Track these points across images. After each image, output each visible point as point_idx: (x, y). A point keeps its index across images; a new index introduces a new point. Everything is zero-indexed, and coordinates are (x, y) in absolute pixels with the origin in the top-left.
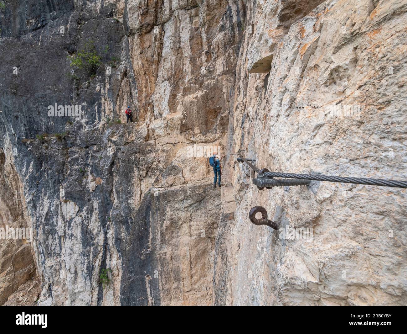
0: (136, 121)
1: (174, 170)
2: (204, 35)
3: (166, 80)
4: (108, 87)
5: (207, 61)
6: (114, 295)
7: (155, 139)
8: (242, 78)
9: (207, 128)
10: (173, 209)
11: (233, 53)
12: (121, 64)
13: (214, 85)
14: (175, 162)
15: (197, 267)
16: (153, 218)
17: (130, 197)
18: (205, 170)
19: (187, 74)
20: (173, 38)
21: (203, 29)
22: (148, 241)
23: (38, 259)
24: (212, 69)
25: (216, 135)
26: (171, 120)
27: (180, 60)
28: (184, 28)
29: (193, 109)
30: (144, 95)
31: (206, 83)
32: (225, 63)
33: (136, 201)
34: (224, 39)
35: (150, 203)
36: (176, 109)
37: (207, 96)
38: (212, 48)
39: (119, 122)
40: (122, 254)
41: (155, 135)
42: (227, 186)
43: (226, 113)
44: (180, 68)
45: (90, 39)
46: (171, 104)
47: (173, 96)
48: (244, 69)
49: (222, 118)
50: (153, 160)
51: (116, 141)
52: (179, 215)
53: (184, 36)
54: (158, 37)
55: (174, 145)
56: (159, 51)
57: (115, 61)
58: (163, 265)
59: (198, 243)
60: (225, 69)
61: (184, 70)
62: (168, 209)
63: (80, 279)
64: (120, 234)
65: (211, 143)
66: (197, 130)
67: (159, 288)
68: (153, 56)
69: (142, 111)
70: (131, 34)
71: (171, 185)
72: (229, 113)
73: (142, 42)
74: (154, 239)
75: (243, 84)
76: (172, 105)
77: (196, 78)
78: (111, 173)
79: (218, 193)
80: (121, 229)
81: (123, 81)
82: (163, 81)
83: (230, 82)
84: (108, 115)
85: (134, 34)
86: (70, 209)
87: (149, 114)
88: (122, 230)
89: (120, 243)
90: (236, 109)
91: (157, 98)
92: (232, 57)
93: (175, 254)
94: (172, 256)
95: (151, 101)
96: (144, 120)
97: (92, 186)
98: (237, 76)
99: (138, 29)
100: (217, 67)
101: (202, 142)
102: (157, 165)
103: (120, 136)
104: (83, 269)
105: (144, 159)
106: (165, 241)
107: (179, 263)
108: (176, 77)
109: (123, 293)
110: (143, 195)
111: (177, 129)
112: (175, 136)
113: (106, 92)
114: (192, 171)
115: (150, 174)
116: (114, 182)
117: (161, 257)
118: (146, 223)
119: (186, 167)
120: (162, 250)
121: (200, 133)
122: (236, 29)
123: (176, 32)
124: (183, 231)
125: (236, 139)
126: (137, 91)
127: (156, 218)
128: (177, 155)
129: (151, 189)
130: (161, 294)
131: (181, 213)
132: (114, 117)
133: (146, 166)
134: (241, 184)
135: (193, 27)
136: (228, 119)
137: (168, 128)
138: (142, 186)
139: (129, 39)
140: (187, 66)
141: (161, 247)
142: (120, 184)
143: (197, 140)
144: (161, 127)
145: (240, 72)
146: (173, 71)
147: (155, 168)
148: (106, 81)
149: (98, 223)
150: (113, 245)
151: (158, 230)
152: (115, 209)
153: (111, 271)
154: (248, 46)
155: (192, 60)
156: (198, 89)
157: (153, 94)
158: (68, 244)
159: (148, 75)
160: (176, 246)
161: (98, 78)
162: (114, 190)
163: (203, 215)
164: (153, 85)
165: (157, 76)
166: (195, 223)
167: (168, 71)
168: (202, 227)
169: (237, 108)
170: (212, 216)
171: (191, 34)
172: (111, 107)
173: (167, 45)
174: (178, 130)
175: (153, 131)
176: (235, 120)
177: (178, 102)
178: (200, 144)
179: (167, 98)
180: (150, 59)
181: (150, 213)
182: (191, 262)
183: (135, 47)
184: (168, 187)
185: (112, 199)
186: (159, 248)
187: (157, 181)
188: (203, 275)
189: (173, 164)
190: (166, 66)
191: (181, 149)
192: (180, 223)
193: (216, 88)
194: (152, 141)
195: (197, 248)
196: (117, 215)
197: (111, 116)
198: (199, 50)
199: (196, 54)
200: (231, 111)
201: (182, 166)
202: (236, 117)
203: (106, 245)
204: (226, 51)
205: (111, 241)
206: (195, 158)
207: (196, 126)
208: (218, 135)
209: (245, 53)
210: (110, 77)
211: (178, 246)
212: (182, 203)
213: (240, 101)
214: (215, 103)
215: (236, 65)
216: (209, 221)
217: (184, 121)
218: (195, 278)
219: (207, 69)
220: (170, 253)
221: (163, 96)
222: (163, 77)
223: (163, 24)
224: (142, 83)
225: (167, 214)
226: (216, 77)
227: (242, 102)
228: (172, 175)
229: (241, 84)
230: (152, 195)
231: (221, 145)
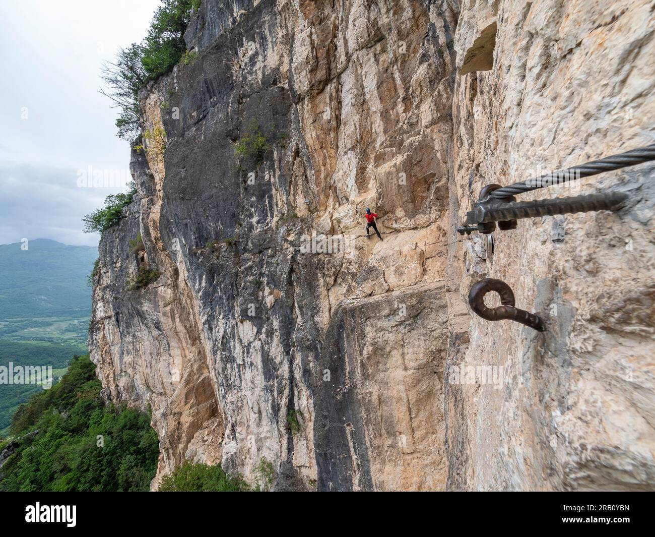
0: (316, 211)
1: (371, 272)
2: (397, 75)
3: (349, 149)
4: (278, 173)
5: (405, 111)
6: (308, 447)
7: (342, 233)
8: (463, 121)
9: (415, 205)
10: (375, 329)
11: (445, 89)
12: (291, 142)
13: (420, 142)
14: (372, 262)
15: (420, 418)
16: (349, 342)
17: (317, 314)
18: (419, 269)
19: (378, 136)
20: (355, 91)
21: (395, 67)
22: (345, 375)
23: (219, 392)
24: (414, 121)
25: (431, 215)
26: (362, 203)
27: (367, 118)
28: (368, 74)
29: (391, 183)
30: (322, 176)
31: (407, 142)
32: (434, 107)
33: (325, 318)
34: (428, 73)
35: (342, 321)
36: (367, 187)
37: (411, 161)
38: (411, 90)
39: (295, 216)
40: (313, 391)
41: (342, 227)
42: (455, 290)
43: (444, 180)
44: (367, 130)
45: (253, 119)
46: (359, 181)
47: (362, 170)
48: (465, 106)
49: (438, 190)
50: (341, 261)
51: (294, 240)
52: (386, 338)
53: (369, 84)
54: (334, 94)
56: (337, 113)
57: (283, 139)
58: (368, 411)
59: (418, 381)
60: (435, 115)
61: (373, 131)
62: (368, 329)
63: (265, 421)
64: (308, 364)
65: (424, 229)
66: (400, 213)
67: (365, 444)
68: (329, 122)
69: (322, 197)
70: (299, 99)
71: (370, 295)
72: (448, 179)
73: (314, 106)
74: (353, 372)
75: (466, 129)
76: (362, 182)
77: (391, 138)
78: (290, 283)
79: (443, 302)
80: (308, 357)
81: (295, 162)
82: (346, 153)
83: (444, 134)
84: (282, 209)
85: (303, 99)
86: (247, 330)
87: (331, 201)
88: (309, 359)
89: (309, 376)
90: (459, 170)
91: (340, 177)
92: (445, 96)
93: (385, 395)
94: (380, 399)
95: (332, 182)
96: (326, 209)
97: (269, 300)
98: (454, 120)
99: (308, 91)
100: (422, 116)
101: (410, 229)
102: (348, 268)
103: (297, 234)
104: (267, 408)
105: (329, 261)
106: (369, 375)
107: (392, 409)
108: (364, 143)
109: (317, 446)
110: (333, 310)
113: (277, 180)
114: (399, 272)
115: (339, 280)
116: (295, 295)
117: (364, 399)
118: (339, 350)
119: (388, 267)
120: (365, 388)
121: (405, 216)
122: (446, 53)
123: (358, 81)
124: (393, 362)
125: (463, 215)
126: (313, 172)
127: (352, 342)
128: (375, 252)
129: (342, 301)
130: (370, 453)
131: (387, 334)
132: (288, 211)
133: (333, 270)
134: (472, 276)
135: (381, 68)
136: (447, 189)
137: (358, 216)
138: (331, 299)
139: (298, 107)
140: (377, 125)
141: (363, 384)
142: (303, 296)
143: (402, 226)
144: (349, 215)
145: (459, 113)
146: (358, 136)
147: (345, 273)
148: (276, 167)
149: (281, 349)
150: (300, 378)
151: (356, 359)
152: (299, 330)
153: (301, 414)
155: (384, 114)
157: (334, 172)
158: (248, 374)
159: (325, 148)
160: (385, 384)
161: (266, 164)
162: (296, 305)
163: (422, 338)
164: (333, 160)
165: (337, 147)
167: (351, 137)
168: (421, 355)
169: (460, 167)
170: (436, 339)
171: (379, 78)
172: (284, 198)
173: (346, 103)
175: (339, 221)
176: (458, 186)
177: (370, 177)
178: (407, 232)
179: (353, 173)
180: (325, 126)
181: (343, 335)
182: (410, 410)
183: (306, 116)
184: (365, 297)
185: (294, 316)
186: (360, 385)
187: (350, 290)
188: (430, 430)
189: (370, 265)
190: (348, 132)
191: (379, 244)
192: (388, 349)
193: (425, 147)
195: (417, 388)
196: (303, 338)
197: (285, 210)
198: (393, 98)
199: (389, 105)
200: (450, 177)
201: (383, 267)
202: (459, 183)
203: (292, 378)
204: (433, 90)
205: (298, 374)
206: (401, 253)
207: (399, 207)
208: (433, 216)
209: (464, 81)
210: (280, 161)
211: (387, 384)
212: (387, 320)
213: (464, 156)
214: (424, 169)
215: (451, 107)
216: (433, 348)
217: (380, 201)
218: (419, 434)
219: (406, 122)
220: (377, 394)
221: (347, 173)
222: (345, 147)
223: (339, 76)
224: (319, 161)
225: (368, 336)
226: (422, 130)
227: (467, 157)
228: (370, 281)
229: (462, 129)
230: (344, 309)
231: (440, 230)
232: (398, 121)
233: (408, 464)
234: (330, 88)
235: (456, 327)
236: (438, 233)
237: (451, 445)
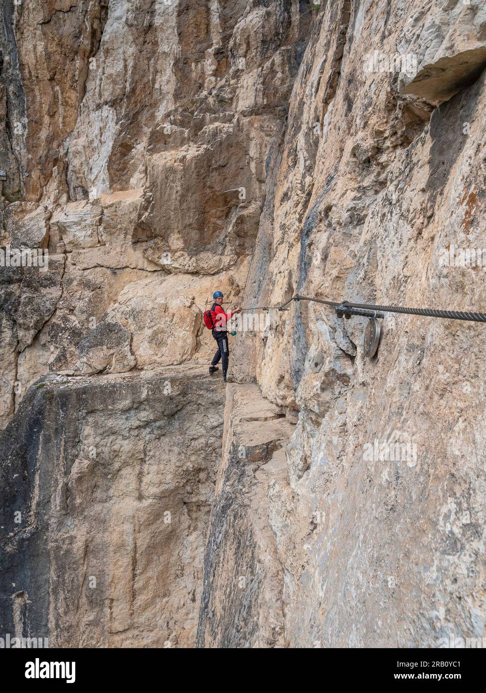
0: (18, 199)
1: (110, 334)
2: (215, 6)
3: (106, 103)
5: (216, 73)
7: (65, 252)
8: (304, 127)
9: (201, 238)
10: (100, 431)
11: (283, 64)
13: (229, 135)
14: (114, 314)
15: (150, 573)
16: (47, 451)
18: (190, 341)
19: (163, 98)
22: (29, 509)
24: (227, 96)
25: (223, 257)
26: (113, 208)
27: (149, 59)
29: (171, 188)
30: (43, 134)
31: (210, 128)
32: (260, 86)
34: (263, 27)
35: (40, 412)
36: (127, 182)
37: (209, 161)
38: (231, 43)
41: (66, 241)
42: (242, 382)
43: (252, 208)
44: (146, 80)
46: (115, 167)
47: (123, 149)
48: (312, 106)
49: (241, 220)
50: (55, 305)
52: (116, 447)
55: (115, 273)
56: (95, 26)
58: (61, 569)
59: (156, 516)
60: (261, 100)
61: (157, 86)
62: (87, 430)
65: (209, 278)
66: (176, 241)
67: (46, 625)
68: (77, 37)
69: (35, 174)
71: (101, 372)
72: (261, 208)
74: (45, 503)
75: (307, 142)
76: (119, 171)
77: (185, 110)
79: (217, 397)
82: (99, 107)
83: (268, 135)
87: (52, 187)
90: (282, 200)
91: (80, 148)
92: (279, 75)
93: (98, 540)
94: (87, 547)
95: (62, 152)
96: (39, 200)
98: (290, 121)
100: (241, 92)
101: (187, 273)
102: (65, 319)
105: (30, 301)
106: (74, 508)
107: (104, 564)
108: (136, 102)
110: (22, 392)
111: (126, 234)
112: (118, 249)
114: (157, 340)
115: (44, 338)
117: (58, 548)
118: (24, 462)
119: (141, 328)
120: (63, 530)
121: (183, 249)
122: (295, 8)
124: (121, 487)
125: (276, 271)
126: (25, 120)
127: (54, 451)
128: (120, 298)
129: (45, 377)
131: (120, 441)
133: (35, 318)
136: (258, 223)
137: (101, 229)
138: (21, 369)
140: (165, 78)
141: (61, 524)
143: (176, 265)
144: (83, 224)
145: (301, 112)
146: (128, 85)
147: (58, 326)
151: (57, 480)
154: (327, 50)
155: (181, 65)
156: (189, 139)
157: (70, 134)
159: (60, 82)
160: (101, 522)
163: (176, 449)
164: (72, 112)
165: (84, 90)
167: (115, 82)
168: (169, 477)
169: (286, 197)
170: (196, 452)
173: (117, 14)
174: (129, 237)
175: (63, 229)
176: (277, 225)
177: (135, 166)
178: (181, 276)
179: (106, 150)
180: (68, 41)
181: (38, 438)
182: (135, 562)
183: (31, 4)
184: (91, 375)
186: (55, 526)
187: (62, 359)
189: (109, 320)
191: (132, 285)
192: (117, 465)
193: (234, 144)
194: (58, 257)
195: (153, 527)
198: (200, 42)
199: (192, 52)
200: (266, 205)
201: (132, 327)
202: (279, 220)
204: (265, 58)
206: (166, 309)
207: (176, 231)
208: (226, 260)
209: (319, 67)
211: (104, 522)
212: (124, 417)
213: (294, 182)
214: (227, 181)
215: (286, 96)
216: (190, 465)
217: (147, 214)
218: (141, 599)
219: (214, 92)
220: (84, 539)
221: (95, 144)
222: (100, 96)
224: (41, 104)
225: (86, 442)
226: (236, 117)
227: (299, 186)
228: (105, 347)
229: (301, 141)
230: (48, 392)
231: (233, 284)
232: (201, 87)
235: (244, 437)
236: (229, 288)
237: (219, 612)
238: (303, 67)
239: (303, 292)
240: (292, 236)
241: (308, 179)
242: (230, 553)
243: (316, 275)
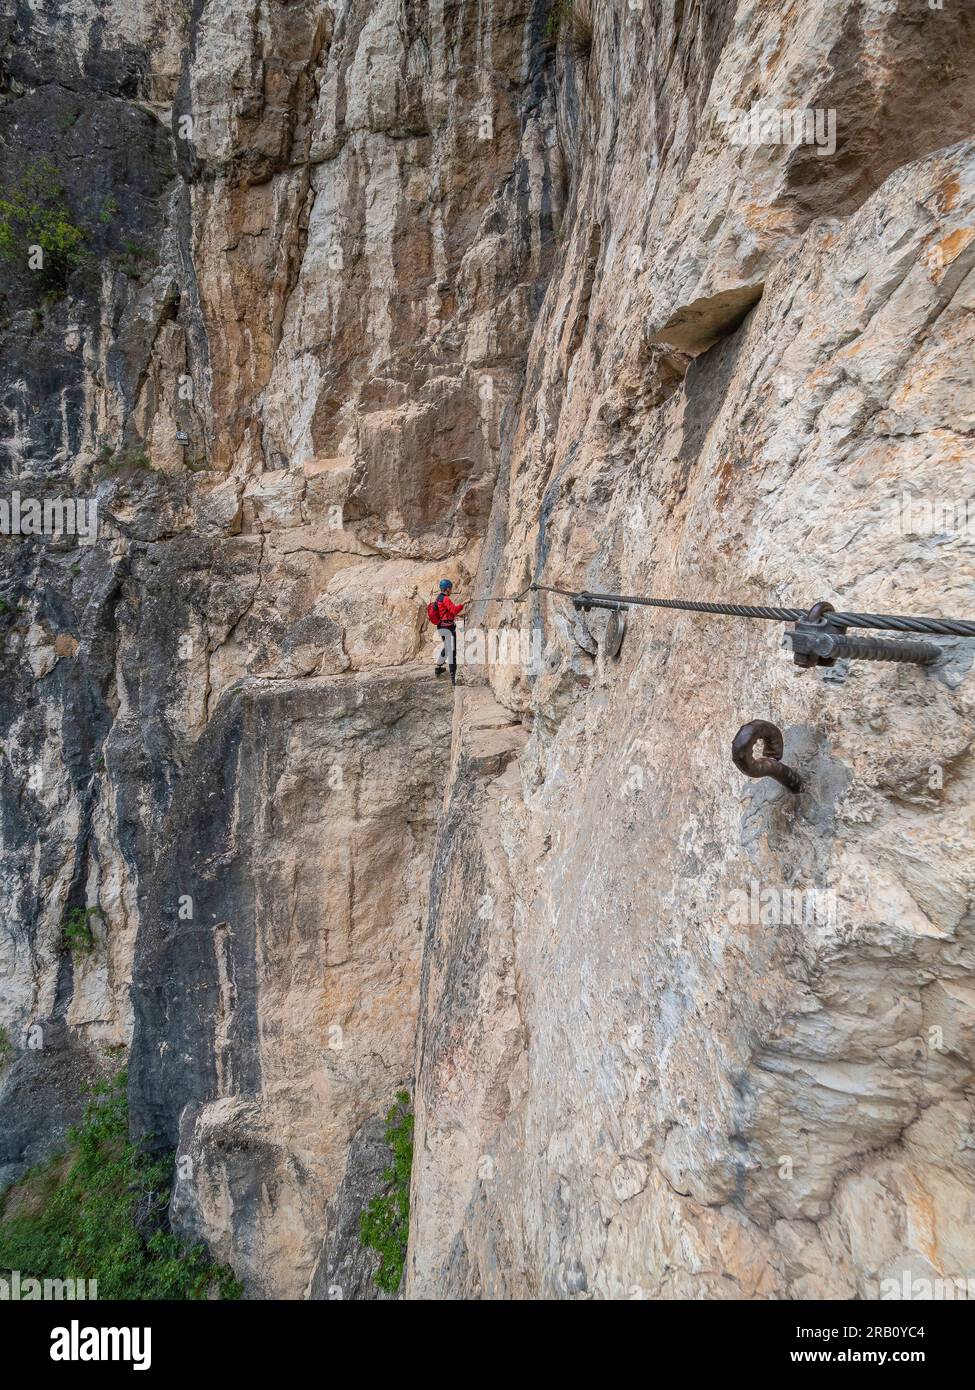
0: (203, 468)
1: (318, 629)
2: (438, 231)
3: (307, 350)
4: (108, 341)
5: (440, 315)
6: (110, 982)
7: (262, 533)
8: (545, 382)
9: (424, 516)
10: (310, 742)
11: (520, 305)
12: (159, 273)
13: (456, 392)
14: (323, 607)
15: (370, 901)
16: (247, 766)
17: (172, 701)
18: (413, 637)
19: (377, 344)
20: (343, 222)
21: (438, 212)
22: (228, 831)
24: (454, 343)
25: (450, 539)
26: (319, 480)
27: (359, 296)
28: (380, 196)
29: (388, 455)
30: (232, 388)
31: (433, 382)
32: (493, 332)
33: (193, 713)
34: (497, 258)
35: (238, 721)
36: (335, 448)
37: (433, 422)
38: (459, 277)
39: (144, 464)
40: (140, 867)
41: (263, 518)
42: (473, 684)
43: (486, 480)
44: (355, 322)
45: (44, 157)
46: (320, 429)
47: (329, 407)
48: (555, 358)
49: (471, 495)
50: (251, 595)
51: (132, 524)
52: (328, 760)
53: (376, 222)
54: (293, 205)
55: (322, 558)
56: (292, 254)
57: (138, 256)
58: (268, 898)
59: (376, 837)
60: (494, 350)
61: (369, 330)
62: (294, 741)
64: (135, 809)
65: (435, 564)
66: (394, 521)
67: (253, 959)
68: (270, 267)
69: (223, 438)
70: (199, 174)
71: (308, 675)
72: (495, 481)
73: (236, 214)
74: (246, 825)
75: (548, 401)
76: (325, 434)
77: (403, 360)
78: (108, 623)
79: (445, 702)
80: (136, 792)
81: (164, 330)
82: (299, 355)
83: (502, 392)
84: (107, 437)
85: (211, 178)
87: (245, 453)
88: (140, 797)
89: (134, 835)
90: (519, 472)
91: (277, 406)
92: (517, 318)
93: (310, 862)
94: (297, 872)
95: (255, 410)
96: (228, 469)
97: (40, 658)
98: (529, 375)
99: (227, 164)
100: (470, 339)
101: (409, 557)
102: (265, 612)
103: (144, 510)
104: (5, 910)
105: (222, 591)
106: (281, 830)
107: (317, 891)
108: (343, 350)
109: (139, 976)
110: (216, 698)
111: (334, 510)
112: (325, 529)
113: (103, 359)
114: (374, 637)
115: (240, 635)
116: (119, 653)
117: (264, 874)
118: (222, 777)
119: (355, 623)
120: (269, 855)
121: (403, 530)
122: (536, 235)
123: (354, 203)
124: (335, 805)
125: (511, 556)
126: (209, 371)
127: (255, 766)
128: (330, 588)
129: (243, 680)
130: (260, 974)
131: (332, 753)
132: (126, 446)
133: (229, 611)
135: (409, 199)
136: (490, 499)
137: (305, 504)
138: (213, 672)
139: (192, 191)
140: (378, 320)
141: (266, 847)
142: (140, 659)
143: (395, 548)
144: (283, 498)
145: (541, 364)
146: (333, 328)
147: (257, 620)
148: (103, 322)
149: (62, 775)
150: (111, 840)
151: (260, 798)
152: (118, 734)
153: (102, 913)
154: (572, 289)
155: (398, 304)
156: (408, 396)
157: (264, 388)
159: (251, 324)
160: (313, 845)
161: (74, 304)
162: (119, 677)
163: (398, 762)
164: (266, 360)
165: (281, 334)
166: (373, 784)
167: (318, 325)
168: (391, 792)
169: (523, 468)
170: (421, 764)
171: (400, 220)
172: (119, 410)
173: (319, 239)
174: (338, 514)
175: (259, 505)
176: (513, 502)
177: (344, 429)
178: (401, 562)
179: (309, 408)
180: (260, 272)
181: (236, 750)
182: (352, 888)
183: (213, 225)
184: (297, 677)
185: (109, 703)
186: (259, 850)
187: (262, 660)
188: (384, 919)
189: (317, 613)
190: (313, 307)
191: (343, 572)
192: (329, 781)
193: (464, 402)
194: (253, 538)
195: (372, 850)
196: (127, 753)
197: (116, 441)
198: (421, 276)
199: (411, 290)
200: (500, 477)
201: (345, 622)
202: (516, 495)
203: (86, 841)
204: (499, 298)
205: (104, 829)
206: (384, 601)
207: (395, 507)
208: (454, 542)
209: (563, 309)
210: (119, 310)
211: (316, 844)
212: (337, 726)
213: (533, 449)
214: (454, 448)
215: (525, 344)
216: (414, 779)
217: (359, 487)
218: (361, 929)
219: (438, 338)
220: (293, 864)
221: (295, 401)
222: (300, 341)
223: (313, 166)
224: (228, 350)
225: (292, 754)
226: (465, 369)
227: (539, 454)
228: (313, 645)
229: (541, 399)
230: (246, 698)
231: (462, 571)
232: (422, 331)
233: (333, 983)
234: (286, 185)
235: (473, 747)
236: (459, 576)
237: (446, 941)
238: (544, 309)
239: (541, 581)
240: (530, 514)
241: (549, 446)
242: (458, 877)
243: (556, 560)
